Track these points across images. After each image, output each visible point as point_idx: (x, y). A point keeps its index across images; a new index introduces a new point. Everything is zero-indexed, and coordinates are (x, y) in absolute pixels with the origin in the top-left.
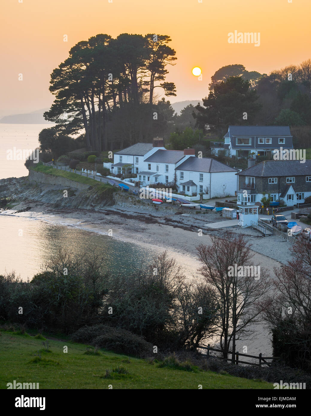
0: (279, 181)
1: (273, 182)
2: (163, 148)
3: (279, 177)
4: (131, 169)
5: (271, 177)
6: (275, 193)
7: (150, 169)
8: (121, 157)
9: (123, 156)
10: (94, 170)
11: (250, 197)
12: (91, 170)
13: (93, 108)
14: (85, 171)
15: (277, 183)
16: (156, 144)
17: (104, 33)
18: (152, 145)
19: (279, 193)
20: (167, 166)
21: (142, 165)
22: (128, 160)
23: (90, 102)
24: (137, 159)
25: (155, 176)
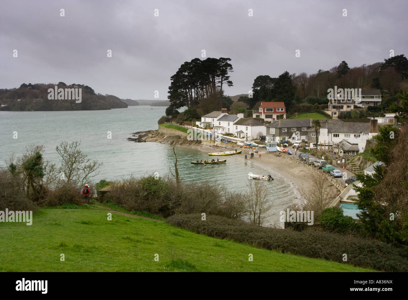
0: (288, 130)
1: (284, 130)
2: (227, 114)
3: (288, 128)
4: (210, 125)
5: (284, 128)
6: (286, 136)
7: (220, 124)
8: (205, 119)
9: (206, 118)
10: (191, 125)
11: (272, 138)
12: (189, 125)
13: (192, 95)
14: (187, 126)
15: (286, 131)
16: (223, 112)
17: (197, 58)
18: (221, 112)
19: (288, 136)
20: (229, 123)
21: (216, 122)
22: (208, 120)
23: (190, 92)
24: (213, 119)
25: (223, 128)
